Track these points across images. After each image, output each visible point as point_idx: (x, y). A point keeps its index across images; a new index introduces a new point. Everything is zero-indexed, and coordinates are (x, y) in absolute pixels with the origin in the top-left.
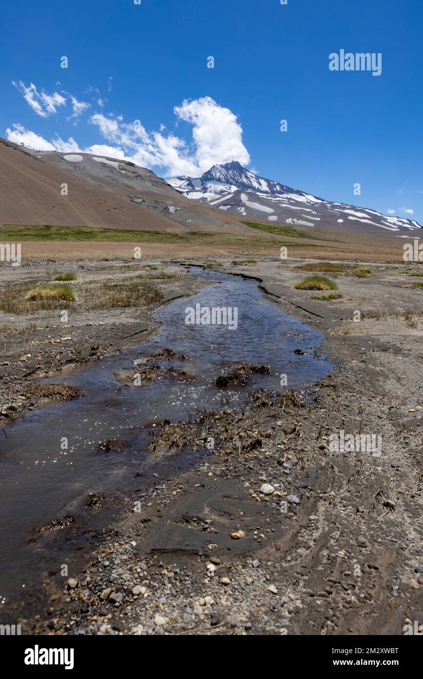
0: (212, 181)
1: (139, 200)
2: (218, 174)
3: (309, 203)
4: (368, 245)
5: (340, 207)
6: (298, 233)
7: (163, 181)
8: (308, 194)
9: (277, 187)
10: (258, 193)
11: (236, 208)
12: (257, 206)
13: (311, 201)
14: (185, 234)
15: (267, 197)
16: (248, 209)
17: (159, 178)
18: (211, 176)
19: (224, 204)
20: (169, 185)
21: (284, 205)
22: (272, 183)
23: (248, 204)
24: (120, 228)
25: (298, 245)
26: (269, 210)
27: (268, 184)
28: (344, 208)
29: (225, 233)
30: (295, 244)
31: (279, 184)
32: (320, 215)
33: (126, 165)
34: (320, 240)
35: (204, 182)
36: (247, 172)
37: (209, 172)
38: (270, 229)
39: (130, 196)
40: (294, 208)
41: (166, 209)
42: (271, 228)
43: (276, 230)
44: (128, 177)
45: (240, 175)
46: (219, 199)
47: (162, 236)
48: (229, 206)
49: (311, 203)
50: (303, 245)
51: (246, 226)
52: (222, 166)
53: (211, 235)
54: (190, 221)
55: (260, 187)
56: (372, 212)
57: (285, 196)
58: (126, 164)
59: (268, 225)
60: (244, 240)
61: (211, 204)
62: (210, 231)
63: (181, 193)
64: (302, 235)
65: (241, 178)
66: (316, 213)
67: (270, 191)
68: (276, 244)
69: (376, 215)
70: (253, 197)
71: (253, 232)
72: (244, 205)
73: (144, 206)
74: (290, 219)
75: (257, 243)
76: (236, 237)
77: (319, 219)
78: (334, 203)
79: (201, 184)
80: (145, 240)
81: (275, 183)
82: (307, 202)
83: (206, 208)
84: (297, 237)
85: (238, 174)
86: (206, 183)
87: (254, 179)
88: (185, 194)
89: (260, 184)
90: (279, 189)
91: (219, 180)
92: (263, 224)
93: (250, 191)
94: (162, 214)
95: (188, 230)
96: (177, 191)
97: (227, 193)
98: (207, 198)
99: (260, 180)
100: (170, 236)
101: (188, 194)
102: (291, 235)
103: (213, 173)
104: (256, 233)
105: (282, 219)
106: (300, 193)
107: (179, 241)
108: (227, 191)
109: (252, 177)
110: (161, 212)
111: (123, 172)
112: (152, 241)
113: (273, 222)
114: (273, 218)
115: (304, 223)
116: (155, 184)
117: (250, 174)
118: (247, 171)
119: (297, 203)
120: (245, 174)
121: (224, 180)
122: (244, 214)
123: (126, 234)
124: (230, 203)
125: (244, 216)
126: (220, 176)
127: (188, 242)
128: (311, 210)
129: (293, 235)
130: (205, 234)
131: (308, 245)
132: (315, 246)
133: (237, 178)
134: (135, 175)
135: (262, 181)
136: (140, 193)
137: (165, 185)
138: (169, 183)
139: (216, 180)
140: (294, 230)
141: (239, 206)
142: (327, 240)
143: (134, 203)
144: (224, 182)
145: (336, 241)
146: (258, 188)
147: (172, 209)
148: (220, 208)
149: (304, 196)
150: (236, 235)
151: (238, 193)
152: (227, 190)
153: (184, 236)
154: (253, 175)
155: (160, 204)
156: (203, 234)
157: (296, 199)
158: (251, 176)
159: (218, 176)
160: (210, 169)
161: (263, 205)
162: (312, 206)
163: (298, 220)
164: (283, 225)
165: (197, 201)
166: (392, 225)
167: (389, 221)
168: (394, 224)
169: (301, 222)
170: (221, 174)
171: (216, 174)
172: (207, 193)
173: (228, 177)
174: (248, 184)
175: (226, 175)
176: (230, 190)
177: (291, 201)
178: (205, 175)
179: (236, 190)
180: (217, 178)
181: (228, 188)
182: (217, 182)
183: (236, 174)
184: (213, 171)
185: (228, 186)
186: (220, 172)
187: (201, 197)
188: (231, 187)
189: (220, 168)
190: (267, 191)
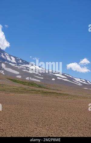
9: (20, 61)
10: (10, 64)
12: (10, 70)
15: (15, 66)
16: (5, 72)
21: (24, 70)
22: (17, 59)
26: (17, 72)
27: (15, 59)
28: (54, 73)
31: (21, 59)
32: (43, 76)
36: (5, 53)
40: (29, 72)
55: (11, 60)
56: (68, 75)
57: (24, 65)
65: (1, 55)
66: (41, 75)
69: (70, 77)
72: (3, 70)
74: (28, 78)
77: (42, 78)
81: (19, 59)
87: (8, 56)
89: (11, 59)
90: (21, 62)
93: (6, 62)
114: (19, 77)
115: (35, 80)
135: (12, 58)
141: (1, 70)
146: (10, 61)
158: (6, 55)
161: (14, 70)
163: (32, 78)
166: (78, 82)
167: (76, 80)
168: (79, 82)
169: (33, 79)
174: (4, 58)
177: (27, 68)
190: (15, 62)
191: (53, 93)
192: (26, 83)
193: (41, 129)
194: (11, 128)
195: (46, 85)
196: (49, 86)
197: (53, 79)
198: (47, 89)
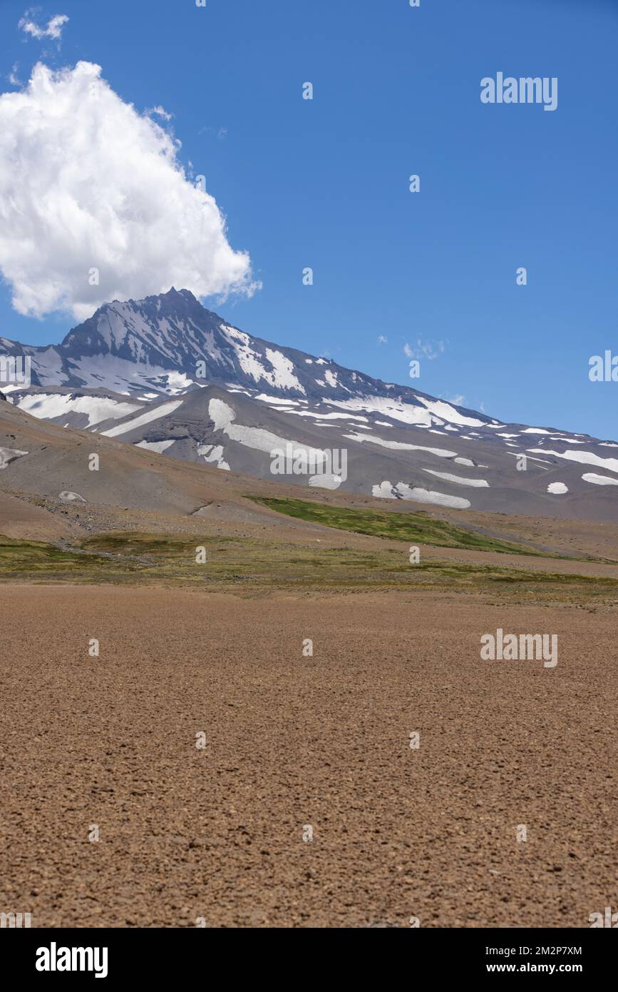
0: (101, 355)
2: (121, 333)
3: (440, 428)
5: (547, 442)
8: (434, 400)
9: (329, 375)
10: (263, 397)
11: (195, 448)
12: (265, 440)
13: (447, 423)
15: (297, 408)
16: (235, 451)
18: (94, 341)
19: (151, 434)
21: (360, 438)
22: (309, 361)
23: (237, 433)
27: (296, 365)
28: (562, 446)
31: (333, 366)
32: (486, 471)
35: (71, 360)
36: (223, 327)
37: (89, 327)
40: (392, 445)
45: (198, 334)
46: (131, 417)
48: (169, 443)
49: (448, 428)
51: (270, 510)
52: (132, 305)
55: (268, 376)
57: (356, 404)
61: (102, 435)
65: (201, 345)
67: (302, 390)
70: (251, 412)
72: (220, 439)
74: (386, 485)
78: (524, 427)
79: (59, 366)
81: (321, 361)
82: (434, 426)
85: (192, 333)
86: (77, 363)
87: (248, 350)
89: (269, 367)
90: (333, 383)
91: (124, 353)
93: (235, 389)
97: (156, 396)
98: (88, 416)
99: (269, 353)
103: (104, 331)
105: (356, 485)
106: (407, 395)
108: (153, 391)
109: (243, 344)
115: (433, 496)
117: (233, 332)
118: (223, 321)
119: (401, 430)
120: (216, 333)
121: (141, 353)
122: (224, 468)
124: (170, 433)
126: (126, 339)
128: (449, 454)
133: (190, 348)
135: (275, 357)
139: (115, 353)
141: (205, 443)
144: (143, 361)
146: (263, 380)
149: (425, 407)
151: (196, 397)
152: (154, 387)
154: (241, 336)
157: (394, 415)
158: (236, 340)
159: (119, 341)
161: (286, 438)
162: (453, 438)
163: (412, 487)
164: (361, 506)
169: (423, 495)
170: (129, 332)
171: (112, 334)
172: (85, 398)
173: (155, 342)
174: (224, 364)
175: (148, 335)
176: (164, 386)
177: (377, 422)
178: (73, 336)
179: (184, 389)
180: (118, 348)
181: (158, 381)
182: (117, 359)
183: (184, 332)
184: (103, 321)
185: (158, 373)
186: (126, 325)
187: (66, 411)
188: (167, 377)
189: (129, 314)
190: (293, 388)
191: (558, 578)
192: (376, 524)
193: (499, 820)
194: (301, 816)
195: (512, 525)
196: (528, 536)
197: (557, 488)
198: (520, 552)
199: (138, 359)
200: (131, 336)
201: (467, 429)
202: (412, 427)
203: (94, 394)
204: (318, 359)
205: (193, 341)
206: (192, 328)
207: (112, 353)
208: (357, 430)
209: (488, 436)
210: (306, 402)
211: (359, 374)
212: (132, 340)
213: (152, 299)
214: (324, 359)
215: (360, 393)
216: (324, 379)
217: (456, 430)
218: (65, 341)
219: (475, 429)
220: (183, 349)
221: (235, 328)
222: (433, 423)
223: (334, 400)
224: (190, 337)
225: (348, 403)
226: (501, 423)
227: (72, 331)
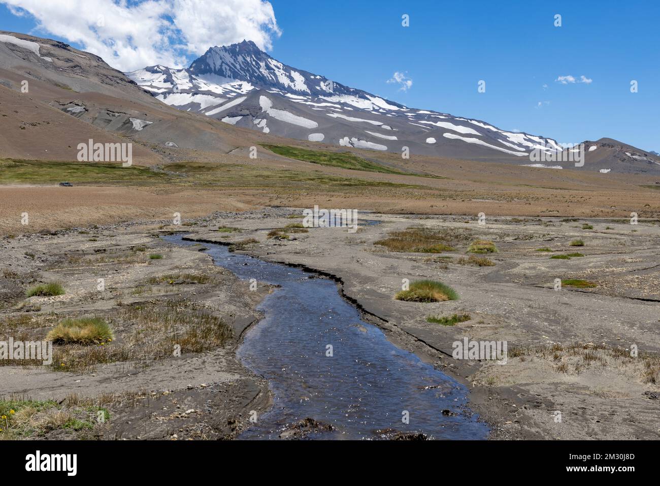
0: (209, 74)
1: (78, 109)
2: (218, 63)
3: (377, 111)
4: (481, 182)
5: (429, 118)
6: (361, 162)
7: (122, 76)
8: (375, 97)
10: (289, 95)
11: (252, 120)
12: (287, 117)
13: (380, 108)
14: (163, 167)
15: (306, 101)
16: (272, 122)
17: (113, 70)
18: (205, 66)
19: (231, 113)
20: (132, 82)
21: (335, 115)
22: (312, 77)
23: (273, 113)
24: (44, 159)
25: (363, 185)
26: (309, 124)
27: (306, 79)
28: (436, 120)
29: (235, 165)
30: (357, 183)
31: (324, 80)
32: (398, 132)
33: (53, 48)
34: (399, 173)
35: (193, 76)
36: (269, 60)
38: (313, 156)
39: (62, 102)
40: (352, 119)
41: (128, 124)
42: (315, 155)
43: (322, 158)
44: (56, 68)
45: (257, 63)
46: (221, 105)
47: (122, 173)
48: (239, 118)
49: (381, 110)
50: (371, 184)
51: (271, 152)
52: (224, 49)
53: (209, 169)
54: (171, 144)
55: (292, 84)
56: (481, 125)
57: (335, 99)
58: (54, 45)
59: (309, 149)
60: (268, 177)
61: (207, 114)
62: (206, 161)
63: (153, 95)
64: (368, 166)
65: (258, 69)
66: (389, 128)
67: (309, 92)
68: (326, 183)
69: (489, 131)
70: (281, 102)
71: (284, 163)
72: (265, 116)
73: (86, 119)
74: (346, 139)
75: (291, 182)
76: (255, 173)
77: (394, 138)
78: (419, 110)
79: (188, 79)
80: (90, 180)
81: (318, 77)
82: (374, 110)
83: (200, 121)
84: (359, 169)
85: (254, 63)
86: (197, 78)
87: (282, 71)
88: (160, 98)
89: (292, 80)
90: (324, 88)
91: (220, 73)
92: (302, 148)
93: (275, 91)
94: (121, 132)
95: (167, 161)
96: (146, 91)
97: (236, 94)
98: (200, 104)
99: (292, 72)
100: (136, 172)
101: (165, 98)
102: (349, 166)
103: (210, 61)
104: (289, 164)
105: (332, 139)
106: (361, 94)
107: (152, 180)
108: (235, 92)
109: (279, 69)
110: (118, 129)
111: (49, 59)
112: (104, 183)
113: (317, 144)
114: (317, 137)
115: (370, 145)
116: (108, 80)
117: (274, 62)
118: (269, 57)
119: (357, 112)
120: (266, 63)
121: (229, 73)
122: (267, 130)
123: (56, 170)
124: (240, 113)
125: (265, 134)
127: (169, 181)
128: (380, 124)
129: (352, 167)
130: (200, 167)
131: (379, 184)
132: (390, 185)
133: (252, 69)
134: (71, 64)
135: (295, 75)
136: (78, 95)
137: (124, 83)
138: (131, 78)
139: (216, 72)
140: (355, 158)
141: (257, 118)
142: (412, 175)
143: (69, 114)
144: (230, 77)
145: (426, 175)
146: (289, 87)
147: (137, 124)
148: (223, 120)
149: (368, 99)
150: (254, 169)
151: (254, 95)
152: (234, 90)
153: (162, 171)
154: (279, 64)
155: (117, 114)
156: (195, 168)
157: (355, 104)
158: (276, 66)
159: (218, 67)
160: (204, 54)
161: (298, 115)
162: (382, 116)
163: (359, 140)
164: (334, 149)
165: (182, 108)
166: (516, 147)
167: (510, 140)
168: (520, 145)
169: (364, 144)
170: (223, 62)
171: (214, 63)
172: (199, 95)
173: (235, 67)
174: (270, 78)
175: (232, 64)
176: (240, 89)
177: (345, 108)
178: (194, 64)
179: (250, 91)
180: (217, 70)
181: (237, 87)
182: (216, 75)
183: (250, 62)
184: (210, 57)
185: (237, 83)
186: (221, 59)
187: (190, 102)
188: (242, 84)
189: (222, 53)
190: (304, 91)
197: (431, 140)
199: (227, 76)
200: (223, 64)
201: (390, 111)
202: (363, 110)
203: (204, 93)
204: (316, 76)
205: (255, 67)
206: (254, 60)
207: (214, 72)
208: (334, 112)
209: (400, 115)
210: (310, 97)
211: (337, 83)
212: (224, 66)
213: (234, 46)
214: (320, 76)
215: (338, 93)
216: (320, 86)
217: (385, 111)
218: (191, 67)
219: (394, 111)
220: (249, 71)
221: (276, 60)
222: (373, 108)
223: (324, 96)
224: (253, 65)
225: (332, 98)
226: (407, 108)
227: (194, 62)
